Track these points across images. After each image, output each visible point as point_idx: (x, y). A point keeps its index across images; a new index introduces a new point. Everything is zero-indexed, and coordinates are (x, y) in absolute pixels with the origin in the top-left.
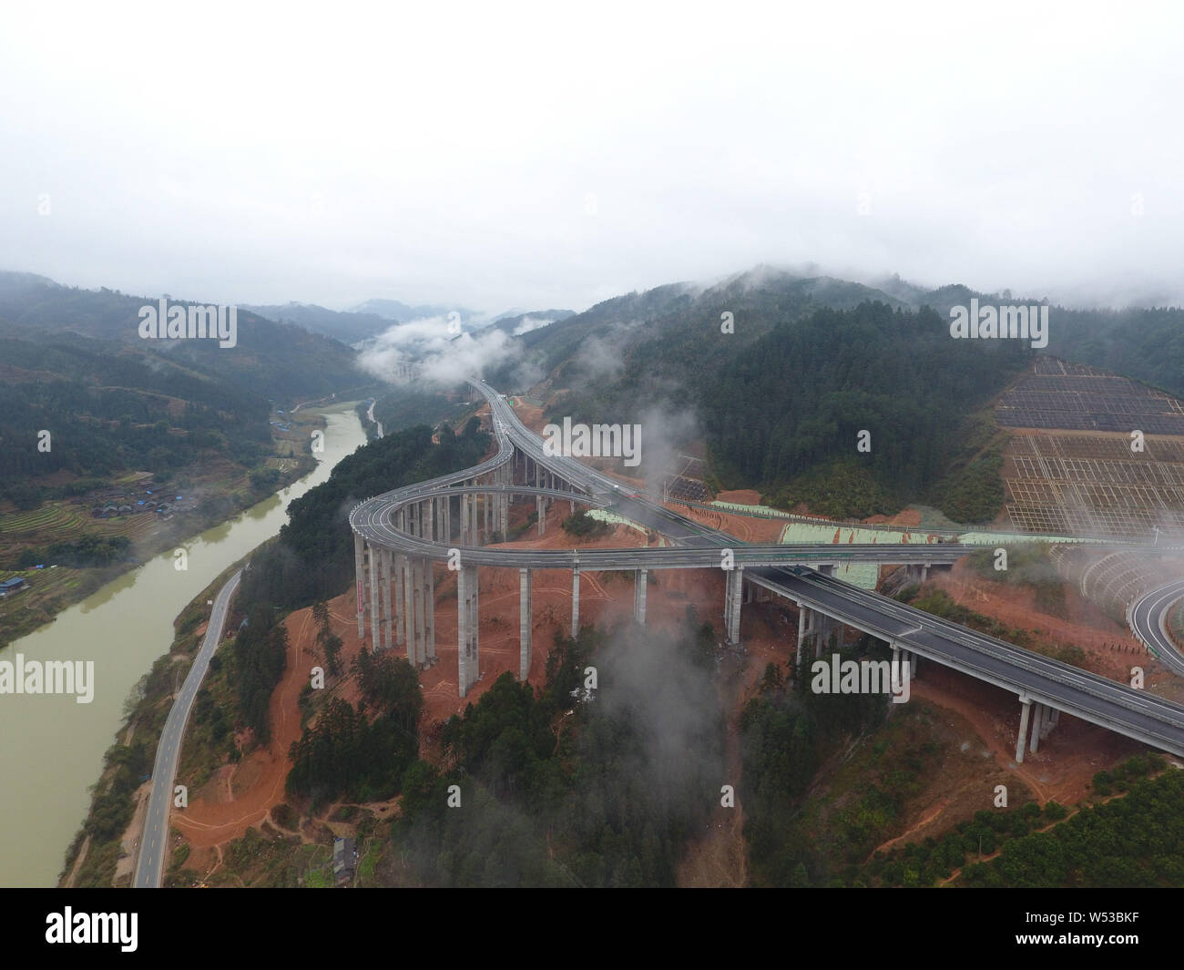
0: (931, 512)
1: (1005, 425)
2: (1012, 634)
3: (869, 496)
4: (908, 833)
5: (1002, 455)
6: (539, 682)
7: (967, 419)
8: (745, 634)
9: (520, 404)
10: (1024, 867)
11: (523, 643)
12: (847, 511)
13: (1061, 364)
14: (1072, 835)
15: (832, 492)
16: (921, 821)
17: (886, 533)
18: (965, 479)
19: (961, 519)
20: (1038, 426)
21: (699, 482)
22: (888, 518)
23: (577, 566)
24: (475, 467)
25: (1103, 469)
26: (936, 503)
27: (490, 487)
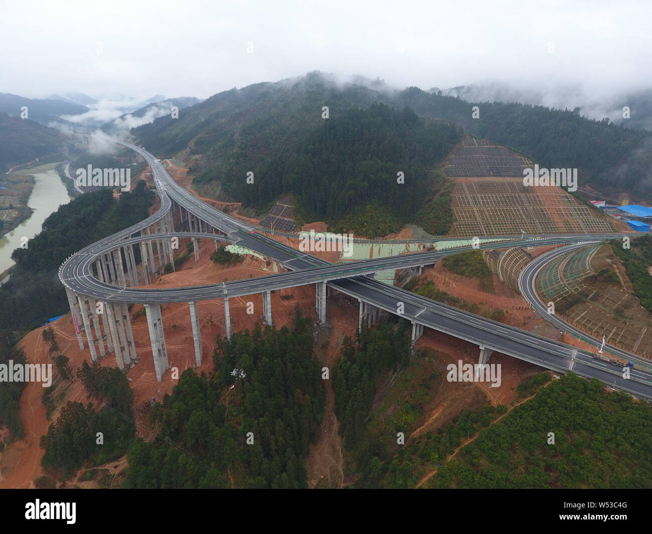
0: (417, 228)
1: (450, 176)
2: (470, 306)
3: (386, 223)
4: (426, 424)
5: (451, 195)
6: (209, 366)
7: (431, 173)
8: (329, 316)
9: (171, 165)
10: (491, 444)
11: (195, 339)
12: (376, 233)
13: (474, 139)
14: (511, 423)
15: (367, 222)
16: (432, 416)
17: (397, 245)
18: (433, 209)
19: (433, 232)
20: (466, 176)
21: (292, 220)
22: (397, 235)
23: (226, 295)
24: (147, 219)
25: (497, 199)
26: (419, 222)
27: (159, 234)
